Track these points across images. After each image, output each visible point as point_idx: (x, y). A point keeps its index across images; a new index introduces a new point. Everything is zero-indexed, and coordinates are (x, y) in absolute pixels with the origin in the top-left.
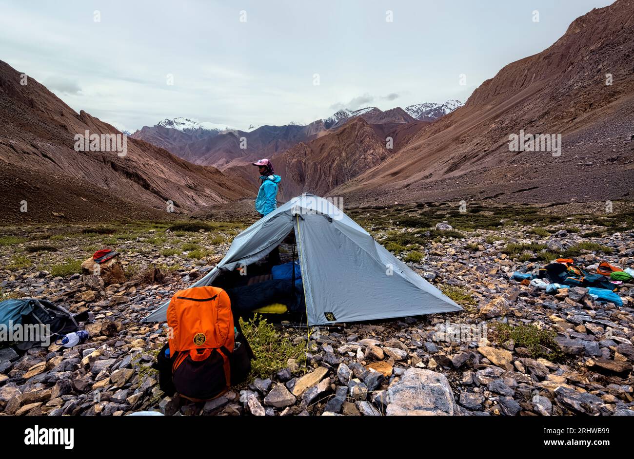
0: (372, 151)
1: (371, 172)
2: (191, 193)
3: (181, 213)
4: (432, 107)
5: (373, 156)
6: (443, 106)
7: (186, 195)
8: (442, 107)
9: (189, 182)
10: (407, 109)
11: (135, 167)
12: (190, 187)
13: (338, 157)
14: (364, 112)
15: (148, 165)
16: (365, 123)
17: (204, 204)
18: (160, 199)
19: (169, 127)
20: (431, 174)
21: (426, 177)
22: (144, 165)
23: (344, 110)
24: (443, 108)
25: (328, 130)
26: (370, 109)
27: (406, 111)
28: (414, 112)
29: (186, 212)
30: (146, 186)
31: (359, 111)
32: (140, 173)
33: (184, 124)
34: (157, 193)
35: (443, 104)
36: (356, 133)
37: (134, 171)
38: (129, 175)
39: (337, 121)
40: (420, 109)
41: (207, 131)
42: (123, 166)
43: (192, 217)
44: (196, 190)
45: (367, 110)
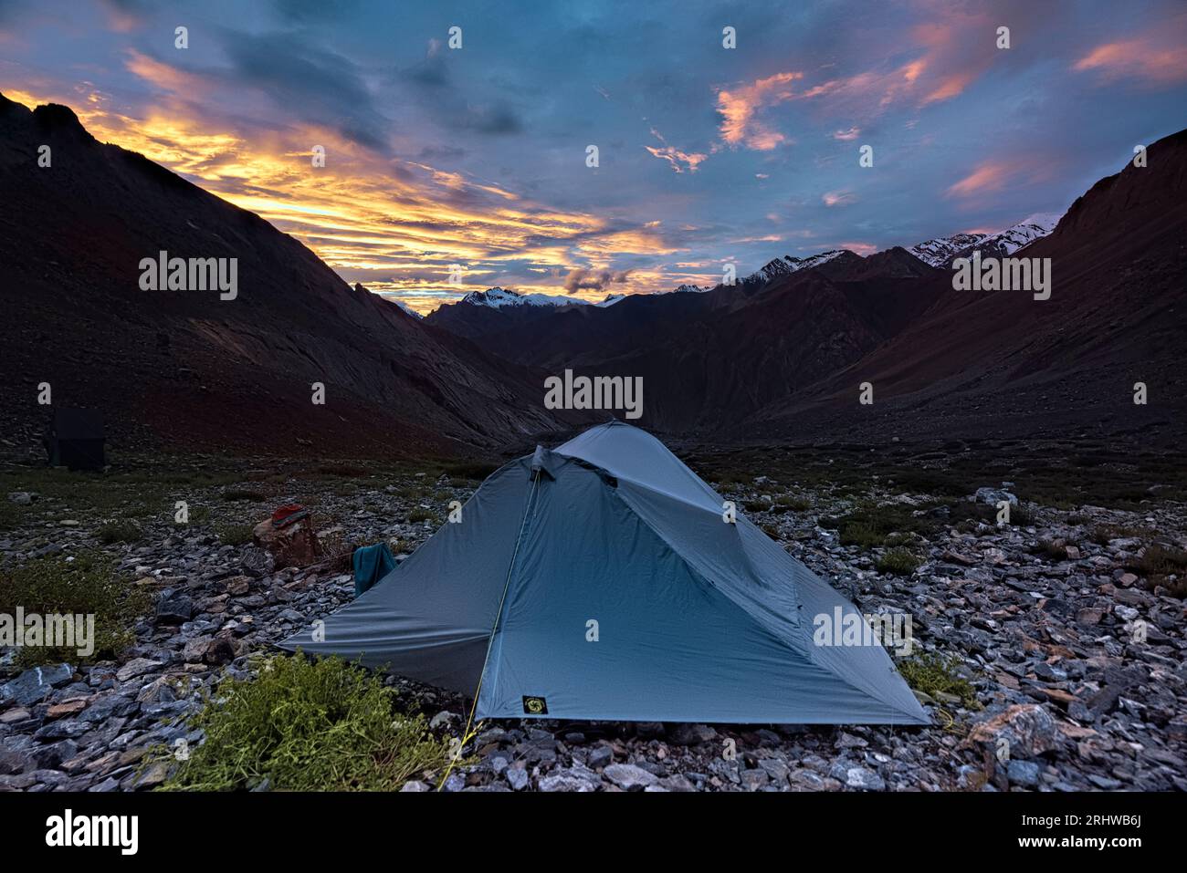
0: (841, 335)
1: (839, 376)
2: (507, 413)
3: (488, 445)
4: (974, 241)
5: (844, 345)
6: (1001, 237)
7: (498, 414)
8: (998, 240)
9: (505, 393)
10: (918, 249)
11: (425, 369)
12: (506, 402)
13: (771, 348)
14: (823, 260)
15: (443, 365)
16: (825, 282)
17: (526, 431)
18: (457, 421)
19: (478, 304)
20: (979, 379)
21: (968, 386)
22: (438, 366)
23: (782, 258)
24: (1001, 242)
25: (750, 298)
26: (836, 254)
27: (915, 253)
28: (934, 254)
29: (496, 444)
30: (439, 400)
31: (812, 259)
32: (431, 378)
33: (501, 298)
34: (454, 411)
35: (999, 234)
36: (807, 301)
37: (423, 376)
38: (415, 381)
39: (767, 280)
40: (946, 248)
41: (536, 307)
42: (407, 367)
43: (505, 454)
44: (515, 407)
45: (828, 257)
